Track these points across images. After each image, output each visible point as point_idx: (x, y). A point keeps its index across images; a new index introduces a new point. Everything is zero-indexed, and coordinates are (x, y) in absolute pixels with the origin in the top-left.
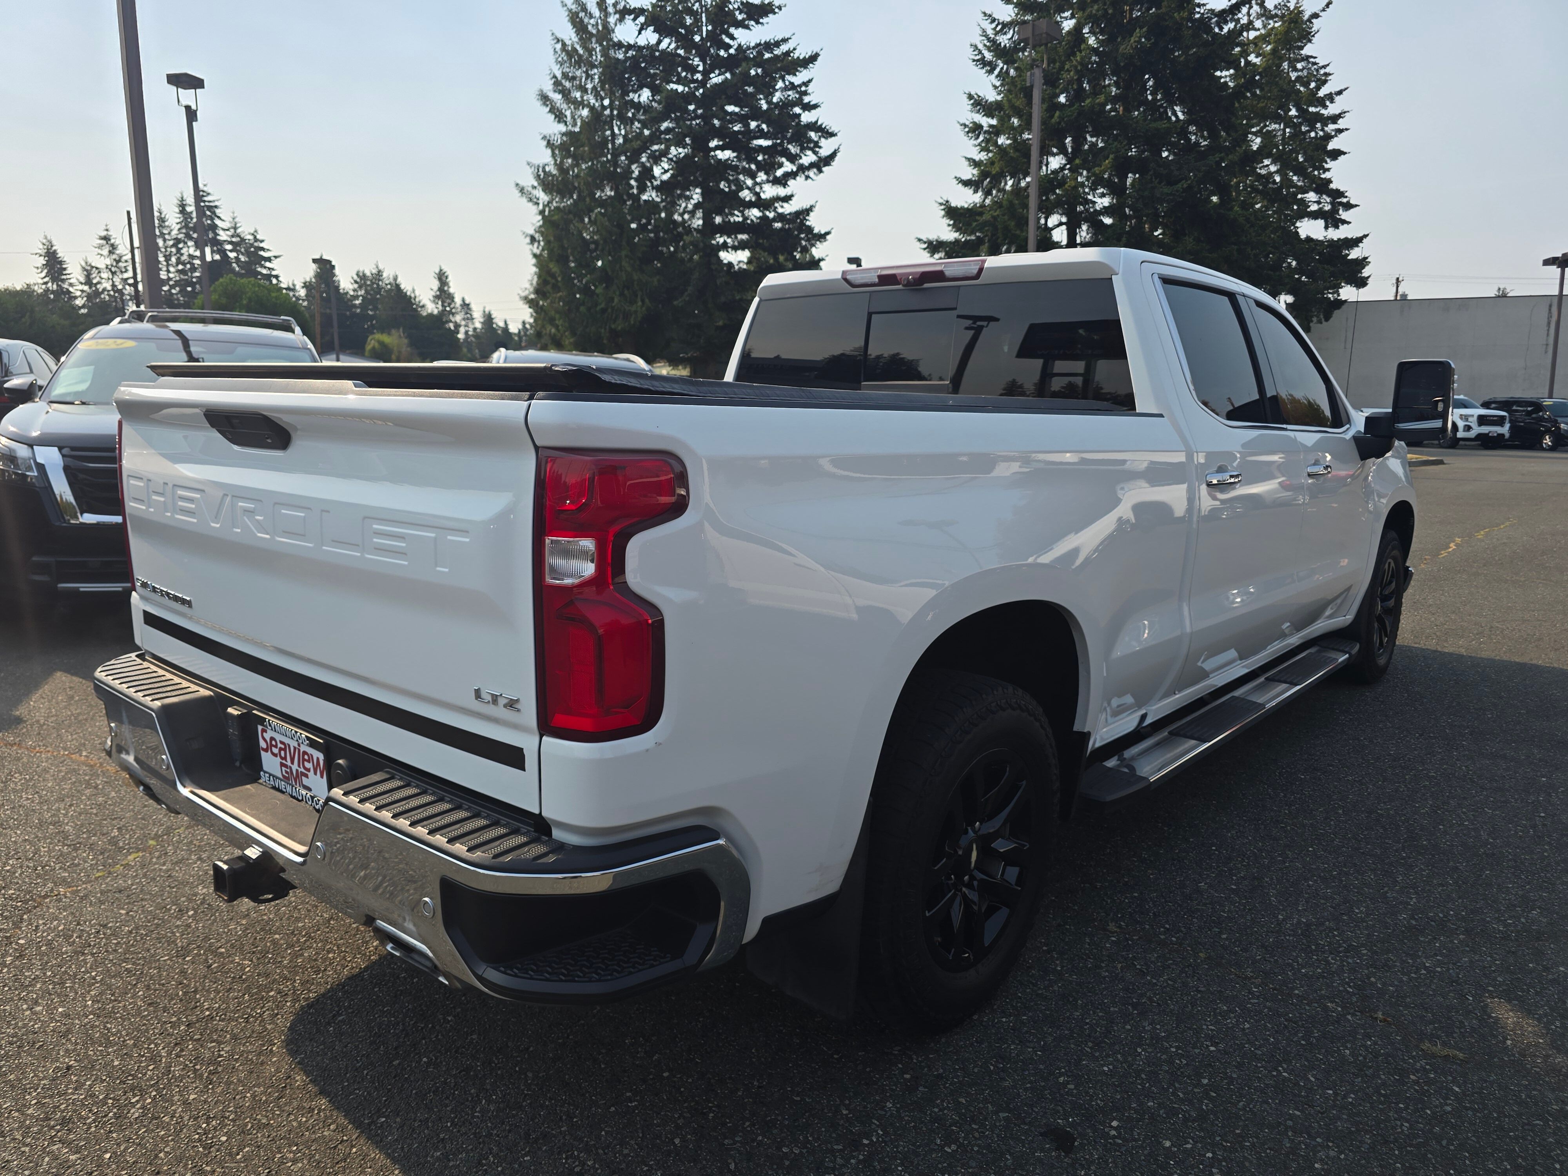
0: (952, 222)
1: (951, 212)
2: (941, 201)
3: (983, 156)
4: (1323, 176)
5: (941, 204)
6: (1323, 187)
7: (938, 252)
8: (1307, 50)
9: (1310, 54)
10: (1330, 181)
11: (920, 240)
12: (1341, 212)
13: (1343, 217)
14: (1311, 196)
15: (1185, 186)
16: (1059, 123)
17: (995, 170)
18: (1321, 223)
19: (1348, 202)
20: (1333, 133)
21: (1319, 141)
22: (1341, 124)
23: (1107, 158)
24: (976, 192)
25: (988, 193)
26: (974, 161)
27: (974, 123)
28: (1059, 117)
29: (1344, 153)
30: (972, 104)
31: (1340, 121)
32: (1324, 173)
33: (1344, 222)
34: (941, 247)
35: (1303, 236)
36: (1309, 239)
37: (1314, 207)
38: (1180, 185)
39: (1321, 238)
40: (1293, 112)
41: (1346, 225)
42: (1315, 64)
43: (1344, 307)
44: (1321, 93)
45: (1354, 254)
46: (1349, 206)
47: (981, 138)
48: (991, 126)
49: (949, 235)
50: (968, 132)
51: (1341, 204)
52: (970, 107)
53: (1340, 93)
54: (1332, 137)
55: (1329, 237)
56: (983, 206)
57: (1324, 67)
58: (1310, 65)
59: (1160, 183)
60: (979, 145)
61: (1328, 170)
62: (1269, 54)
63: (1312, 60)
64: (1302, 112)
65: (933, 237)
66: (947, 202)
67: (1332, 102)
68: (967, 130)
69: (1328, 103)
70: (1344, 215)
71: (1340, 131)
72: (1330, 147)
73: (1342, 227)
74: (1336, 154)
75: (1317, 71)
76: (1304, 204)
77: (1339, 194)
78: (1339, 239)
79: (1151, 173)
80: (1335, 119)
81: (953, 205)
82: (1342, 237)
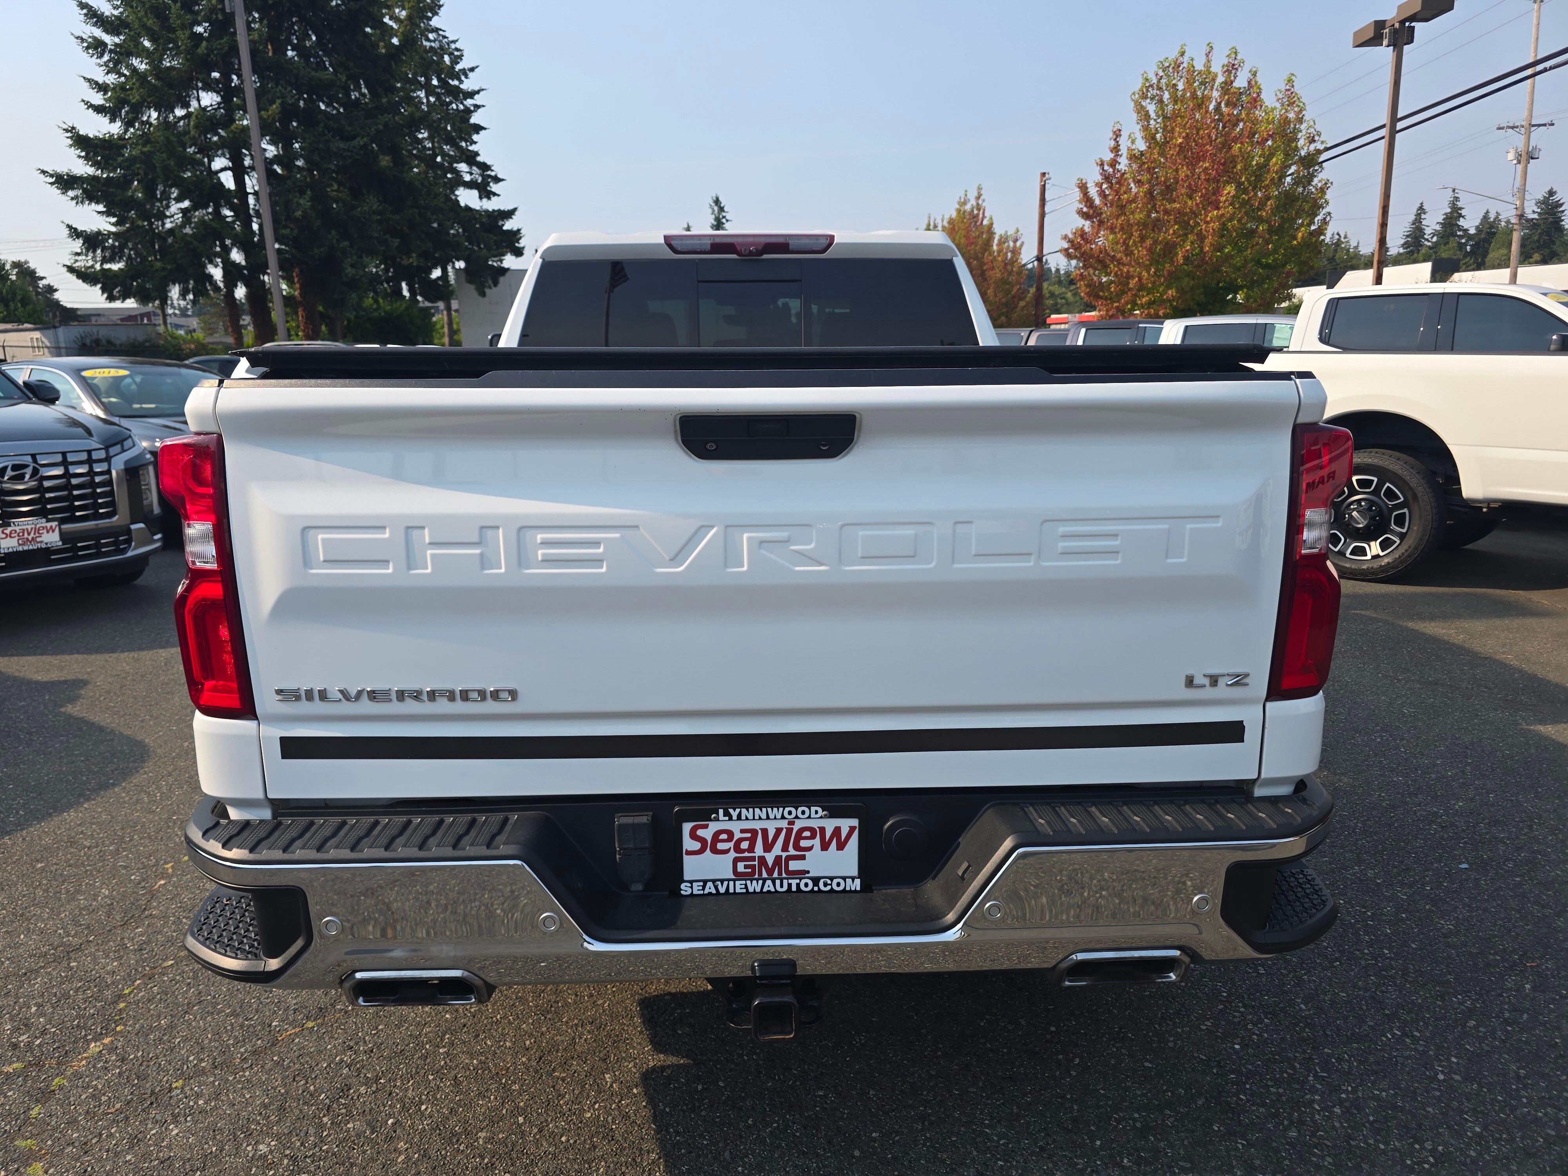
0: (83, 154)
1: (81, 141)
2: (65, 127)
3: (111, 79)
4: (470, 148)
5: (67, 131)
6: (471, 158)
7: (73, 189)
8: (435, 22)
9: (439, 27)
10: (477, 154)
11: (44, 172)
12: (491, 184)
13: (493, 190)
14: (463, 167)
15: (362, 143)
16: (208, 55)
17: (135, 98)
18: (475, 193)
19: (496, 176)
20: (472, 108)
21: (461, 114)
22: (478, 99)
23: (274, 102)
24: (113, 120)
25: (128, 124)
26: (96, 83)
27: (95, 38)
28: (207, 48)
29: (485, 129)
30: (86, 15)
31: (476, 97)
32: (471, 144)
33: (495, 194)
34: (75, 182)
35: (462, 204)
36: (468, 209)
37: (467, 178)
38: (356, 142)
39: (478, 208)
40: (435, 82)
41: (496, 197)
42: (444, 37)
43: (508, 274)
44: (458, 67)
45: (508, 225)
46: (497, 180)
47: (106, 57)
48: (116, 45)
49: (83, 168)
50: (87, 48)
51: (490, 176)
52: (82, 18)
53: (472, 70)
54: (472, 112)
55: (485, 207)
56: (121, 138)
57: (454, 42)
58: (441, 38)
59: (333, 136)
60: (106, 64)
61: (475, 143)
62: (405, 20)
63: (441, 32)
64: (443, 83)
65: (62, 169)
66: (73, 128)
67: (466, 77)
68: (85, 45)
69: (463, 78)
70: (494, 187)
71: (477, 107)
72: (473, 120)
73: (494, 199)
74: (478, 128)
75: (448, 44)
76: (457, 173)
77: (485, 167)
78: (494, 210)
79: (322, 125)
80: (471, 95)
81: (81, 133)
82: (496, 208)
